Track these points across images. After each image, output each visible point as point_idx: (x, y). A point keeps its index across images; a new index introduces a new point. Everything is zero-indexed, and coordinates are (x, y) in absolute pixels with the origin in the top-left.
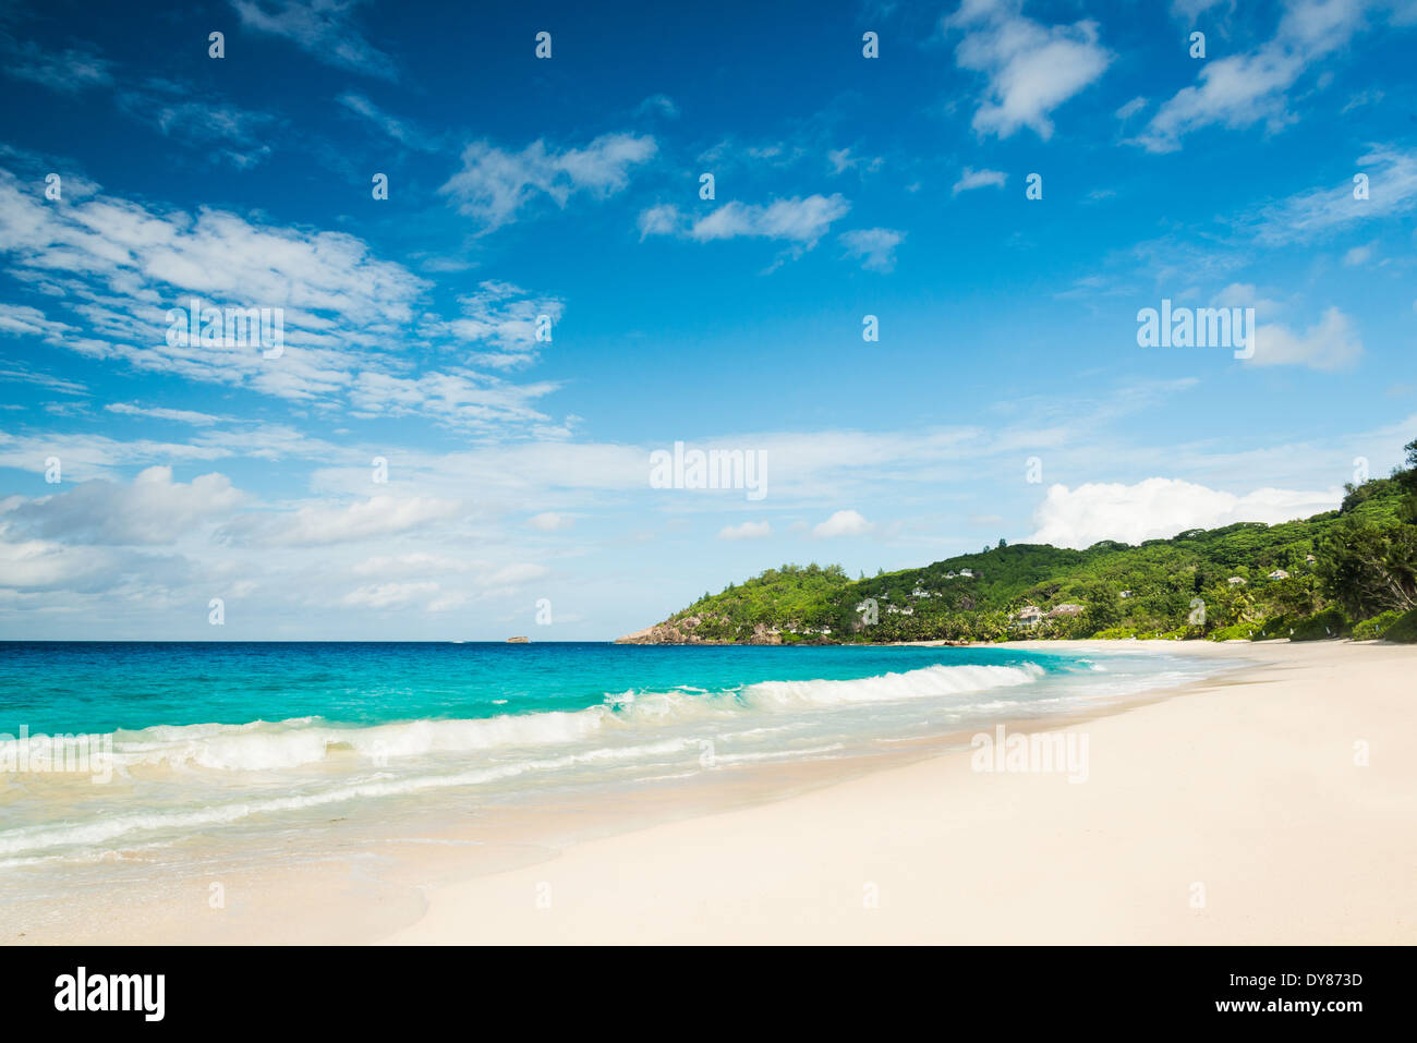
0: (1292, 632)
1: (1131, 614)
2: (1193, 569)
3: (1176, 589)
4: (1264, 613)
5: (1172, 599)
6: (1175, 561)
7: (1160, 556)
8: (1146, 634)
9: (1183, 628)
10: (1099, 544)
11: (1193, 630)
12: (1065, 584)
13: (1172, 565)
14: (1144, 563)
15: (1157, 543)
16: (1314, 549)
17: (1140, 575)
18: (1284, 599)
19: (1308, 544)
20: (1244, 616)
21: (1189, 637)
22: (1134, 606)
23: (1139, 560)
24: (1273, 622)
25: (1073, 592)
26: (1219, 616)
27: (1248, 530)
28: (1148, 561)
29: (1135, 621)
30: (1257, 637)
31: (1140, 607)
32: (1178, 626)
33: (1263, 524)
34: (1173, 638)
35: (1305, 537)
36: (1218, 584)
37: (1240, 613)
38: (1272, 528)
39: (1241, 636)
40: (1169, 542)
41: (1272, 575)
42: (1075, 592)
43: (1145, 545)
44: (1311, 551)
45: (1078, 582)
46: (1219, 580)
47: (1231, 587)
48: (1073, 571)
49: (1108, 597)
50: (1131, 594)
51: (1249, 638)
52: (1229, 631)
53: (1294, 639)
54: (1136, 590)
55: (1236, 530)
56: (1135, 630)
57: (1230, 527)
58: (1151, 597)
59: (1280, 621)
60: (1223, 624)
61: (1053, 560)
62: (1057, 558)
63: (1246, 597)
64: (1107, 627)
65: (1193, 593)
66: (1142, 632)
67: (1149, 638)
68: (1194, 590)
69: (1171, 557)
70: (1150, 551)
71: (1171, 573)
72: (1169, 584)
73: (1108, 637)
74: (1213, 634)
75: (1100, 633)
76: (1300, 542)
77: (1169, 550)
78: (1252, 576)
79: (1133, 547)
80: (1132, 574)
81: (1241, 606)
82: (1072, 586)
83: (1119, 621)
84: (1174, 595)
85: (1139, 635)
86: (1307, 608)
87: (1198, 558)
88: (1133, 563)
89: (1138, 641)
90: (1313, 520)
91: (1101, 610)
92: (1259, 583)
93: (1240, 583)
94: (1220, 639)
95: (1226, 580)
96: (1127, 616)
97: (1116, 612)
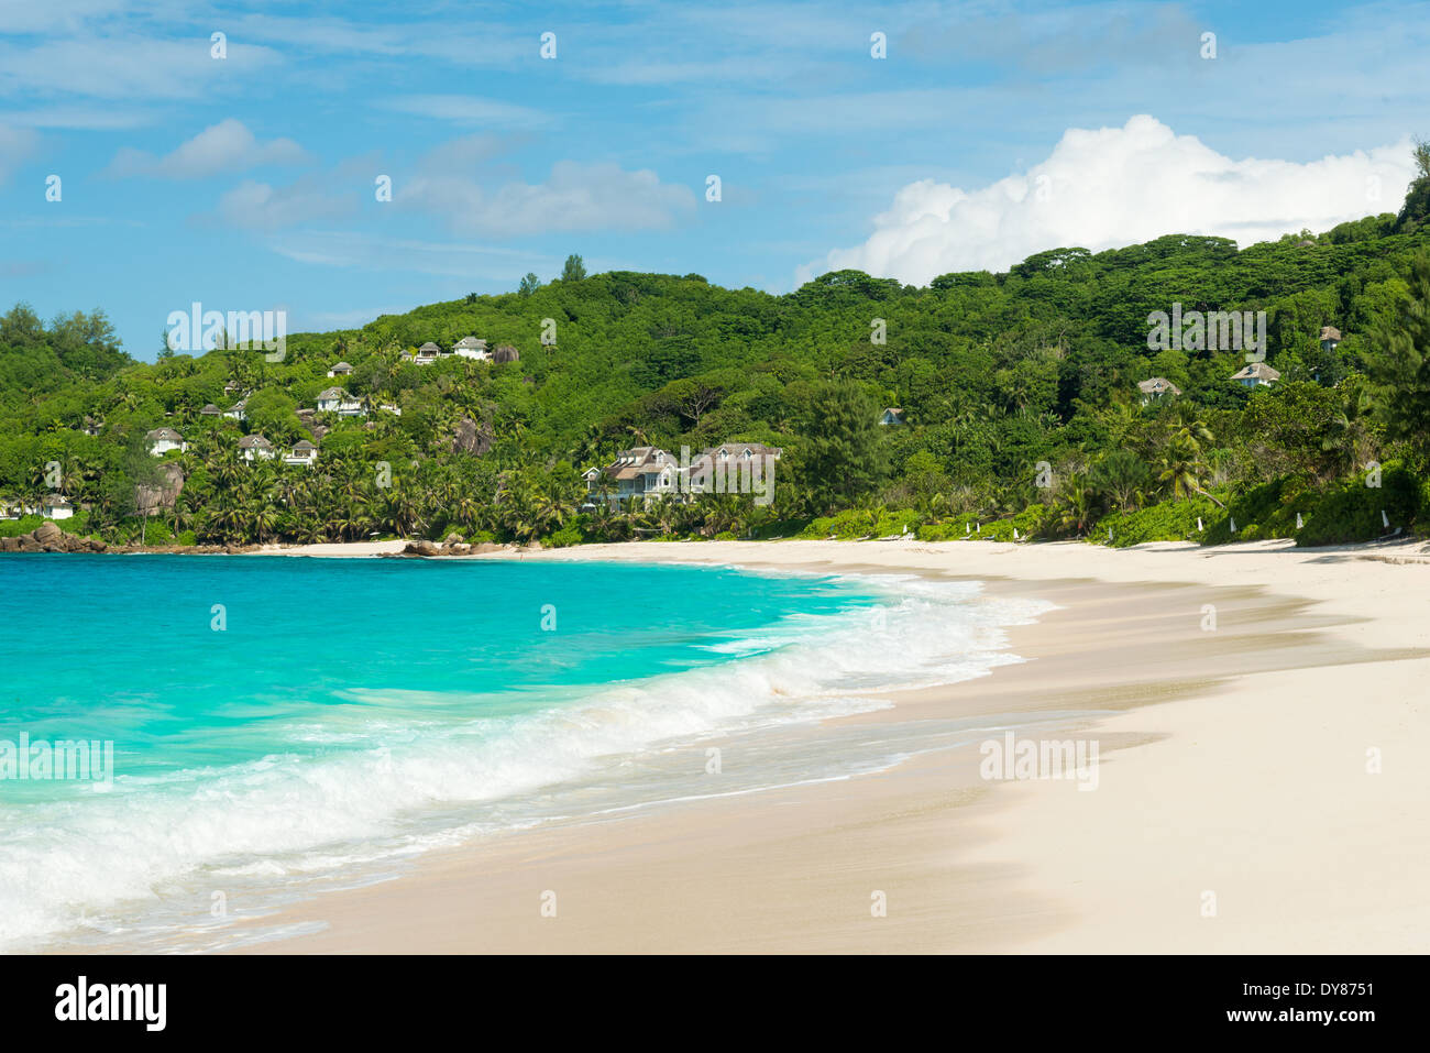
0: (1300, 524)
1: (901, 472)
2: (1056, 354)
3: (1012, 407)
4: (1232, 474)
5: (1004, 432)
6: (1014, 332)
7: (974, 316)
8: (941, 526)
9: (1034, 512)
10: (826, 279)
11: (1057, 515)
12: (736, 388)
13: (1007, 343)
14: (938, 335)
15: (971, 281)
16: (1339, 311)
17: (925, 368)
18: (1288, 439)
19: (1326, 297)
20: (1191, 481)
21: (1049, 533)
22: (910, 451)
23: (924, 326)
24: (1255, 497)
25: (756, 410)
26: (1125, 479)
27: (1191, 256)
28: (947, 329)
29: (913, 490)
30: (1217, 535)
31: (923, 452)
32: (1022, 505)
33: (1225, 242)
34: (1006, 536)
35: (1322, 280)
36: (1114, 393)
37: (1180, 472)
38: (1248, 252)
39: (1176, 533)
40: (1001, 280)
41: (1240, 375)
42: (765, 410)
43: (942, 284)
44: (1332, 316)
45: (771, 381)
46: (1118, 384)
47: (1144, 404)
48: (758, 352)
49: (852, 426)
50: (902, 417)
51: (1194, 538)
52: (1146, 518)
53: (1306, 542)
54: (915, 407)
55: (1163, 255)
56: (911, 514)
57: (1149, 245)
58: (949, 428)
59: (1276, 490)
60: (1133, 500)
61: (707, 320)
62: (718, 317)
63: (1194, 433)
64: (842, 507)
65: (1052, 417)
66: (931, 521)
67: (948, 536)
68: (1056, 410)
69: (1006, 320)
70: (954, 299)
71: (1003, 364)
72: (997, 391)
73: (842, 532)
74: (1106, 524)
75: (823, 523)
76: (1310, 291)
77: (1000, 300)
78: (1194, 376)
79: (910, 290)
80: (907, 364)
81: (1182, 456)
82: (755, 393)
83: (873, 489)
84: (1009, 423)
85: (925, 528)
86: (1336, 462)
87: (1071, 326)
88: (910, 333)
89: (921, 544)
90: (1340, 236)
91: (832, 459)
92: (1211, 394)
93: (1167, 393)
94: (1127, 539)
95: (1133, 385)
96: (892, 477)
97: (867, 467)
